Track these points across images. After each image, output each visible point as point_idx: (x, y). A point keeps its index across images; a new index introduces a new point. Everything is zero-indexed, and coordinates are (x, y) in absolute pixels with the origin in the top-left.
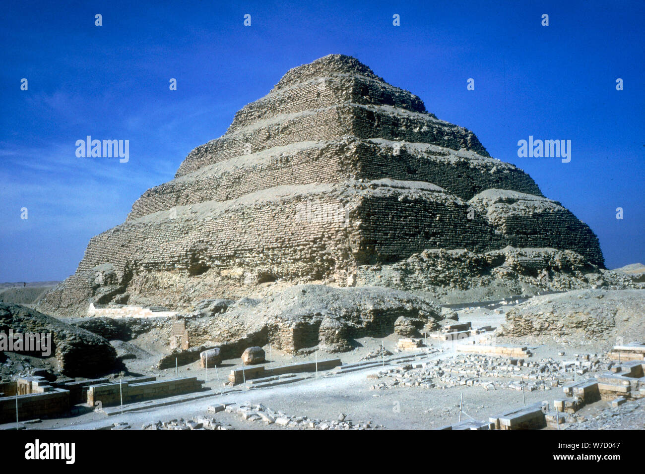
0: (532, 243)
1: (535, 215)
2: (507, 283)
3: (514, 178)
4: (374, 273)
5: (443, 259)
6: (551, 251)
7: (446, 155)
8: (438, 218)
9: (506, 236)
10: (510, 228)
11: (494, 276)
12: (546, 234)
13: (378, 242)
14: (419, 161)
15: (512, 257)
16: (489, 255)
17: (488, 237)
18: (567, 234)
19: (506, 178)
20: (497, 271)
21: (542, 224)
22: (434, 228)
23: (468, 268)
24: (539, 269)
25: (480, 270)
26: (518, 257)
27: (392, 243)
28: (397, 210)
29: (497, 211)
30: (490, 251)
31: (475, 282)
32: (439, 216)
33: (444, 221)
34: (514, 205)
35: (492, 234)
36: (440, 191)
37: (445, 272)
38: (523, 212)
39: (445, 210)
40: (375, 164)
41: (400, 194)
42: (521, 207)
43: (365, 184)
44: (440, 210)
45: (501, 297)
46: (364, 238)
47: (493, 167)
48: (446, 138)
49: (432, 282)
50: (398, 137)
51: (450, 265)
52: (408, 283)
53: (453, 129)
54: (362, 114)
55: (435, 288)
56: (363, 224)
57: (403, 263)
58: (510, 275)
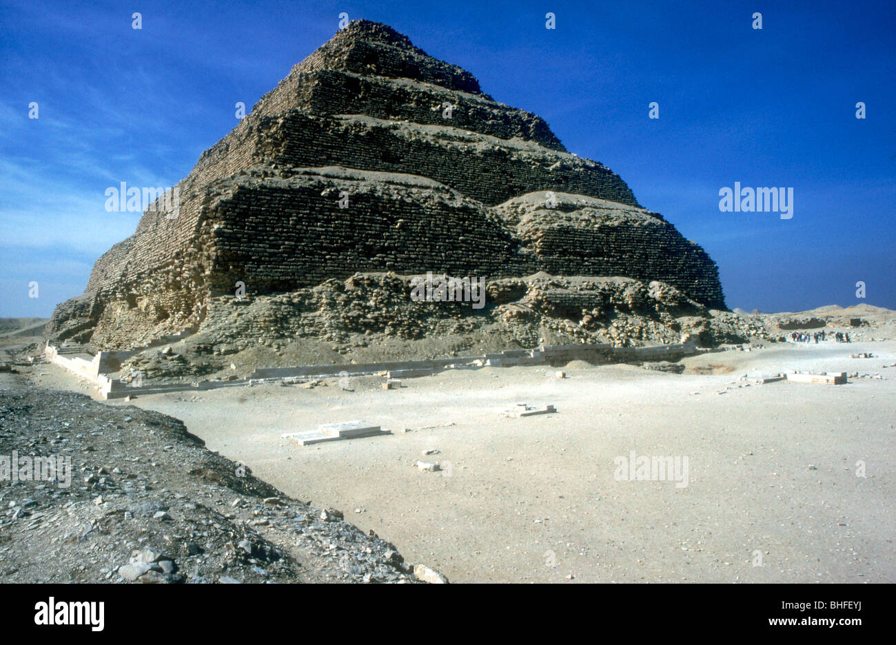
1: (603, 228)
2: (515, 329)
3: (591, 179)
4: (235, 307)
5: (384, 288)
6: (619, 281)
7: (474, 142)
8: (398, 224)
9: (540, 258)
10: (551, 246)
11: (496, 318)
12: (621, 257)
13: (253, 258)
14: (410, 145)
15: (536, 289)
16: (495, 284)
17: (501, 257)
18: (660, 257)
19: (577, 176)
20: (503, 310)
21: (614, 243)
22: (387, 239)
24: (585, 307)
26: (547, 289)
27: (284, 261)
28: (312, 209)
29: (535, 220)
30: (502, 279)
31: (443, 327)
32: (401, 222)
33: (411, 229)
34: (573, 215)
35: (511, 253)
36: (428, 188)
37: (380, 309)
38: (584, 223)
39: (420, 213)
40: (318, 145)
41: (333, 186)
42: (583, 217)
43: (276, 172)
44: (407, 213)
45: (481, 353)
46: (224, 251)
47: (556, 162)
48: (490, 122)
49: (346, 325)
50: (398, 115)
51: (398, 298)
52: (291, 326)
53: (507, 113)
54: (336, 81)
55: (347, 336)
56: (227, 228)
57: (298, 293)
58: (523, 317)
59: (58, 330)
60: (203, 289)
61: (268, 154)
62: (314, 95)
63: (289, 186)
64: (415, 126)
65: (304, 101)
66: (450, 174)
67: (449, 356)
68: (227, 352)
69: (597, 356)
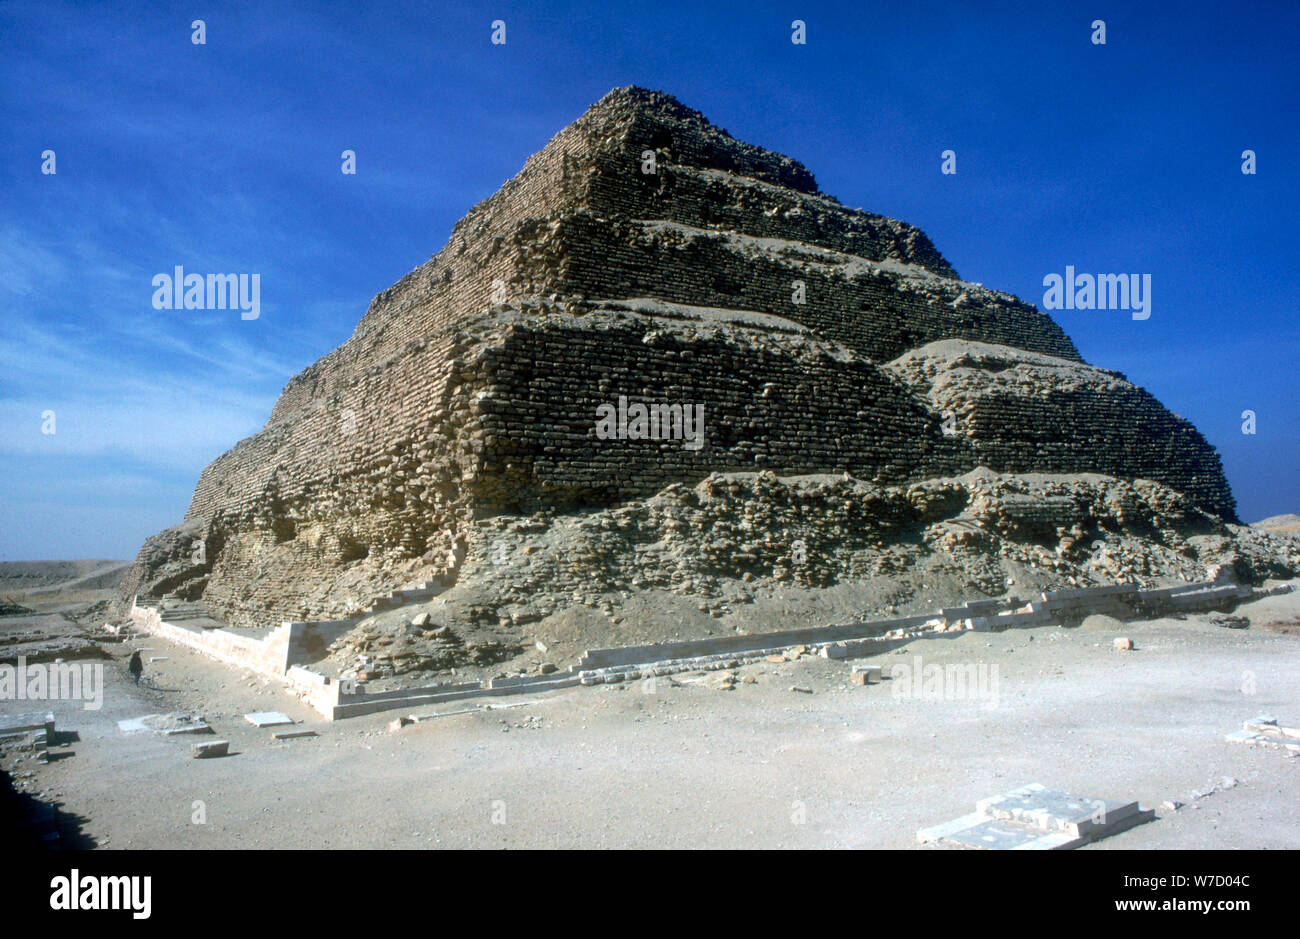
0: (1046, 462)
1: (1055, 396)
2: (966, 564)
3: (1011, 320)
4: (520, 537)
5: (761, 499)
6: (1095, 480)
7: (838, 263)
8: (766, 391)
9: (975, 444)
10: (988, 424)
11: (931, 546)
12: (1087, 442)
13: (546, 449)
14: (752, 266)
15: (985, 495)
16: (919, 489)
17: (922, 445)
18: (1139, 441)
19: (992, 317)
20: (940, 531)
21: (1074, 418)
22: (751, 416)
23: (843, 524)
24: (1061, 524)
25: (885, 528)
26: (1000, 495)
27: (596, 454)
28: (632, 365)
29: (956, 384)
30: (927, 479)
31: (860, 563)
32: (770, 387)
33: (784, 400)
34: (1005, 374)
35: (934, 437)
36: (793, 332)
37: (760, 536)
38: (1025, 388)
39: (794, 373)
40: (616, 264)
41: (657, 327)
42: (1021, 379)
43: (560, 305)
44: (776, 372)
45: (932, 607)
46: (497, 437)
47: (958, 295)
48: (850, 235)
49: (711, 565)
50: (720, 223)
51: (784, 515)
52: (622, 568)
53: (871, 221)
54: (622, 169)
55: (716, 584)
56: (499, 397)
57: (625, 509)
58: (974, 543)
59: (151, 579)
60: (457, 506)
61: (538, 279)
62: (592, 188)
63: (593, 327)
64: (748, 240)
65: (576, 199)
66: (815, 312)
67: (886, 614)
68: (524, 620)
69: (1121, 606)
